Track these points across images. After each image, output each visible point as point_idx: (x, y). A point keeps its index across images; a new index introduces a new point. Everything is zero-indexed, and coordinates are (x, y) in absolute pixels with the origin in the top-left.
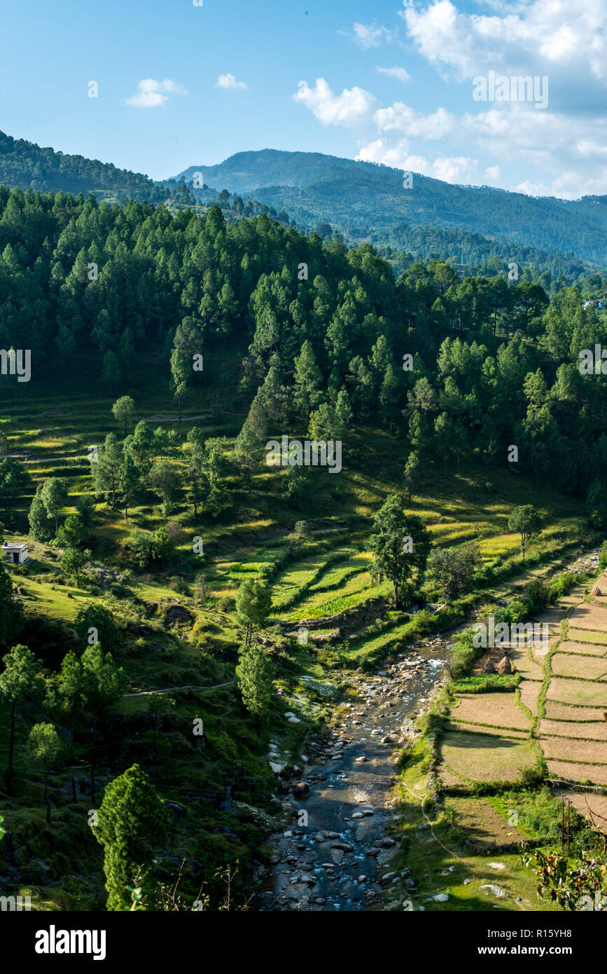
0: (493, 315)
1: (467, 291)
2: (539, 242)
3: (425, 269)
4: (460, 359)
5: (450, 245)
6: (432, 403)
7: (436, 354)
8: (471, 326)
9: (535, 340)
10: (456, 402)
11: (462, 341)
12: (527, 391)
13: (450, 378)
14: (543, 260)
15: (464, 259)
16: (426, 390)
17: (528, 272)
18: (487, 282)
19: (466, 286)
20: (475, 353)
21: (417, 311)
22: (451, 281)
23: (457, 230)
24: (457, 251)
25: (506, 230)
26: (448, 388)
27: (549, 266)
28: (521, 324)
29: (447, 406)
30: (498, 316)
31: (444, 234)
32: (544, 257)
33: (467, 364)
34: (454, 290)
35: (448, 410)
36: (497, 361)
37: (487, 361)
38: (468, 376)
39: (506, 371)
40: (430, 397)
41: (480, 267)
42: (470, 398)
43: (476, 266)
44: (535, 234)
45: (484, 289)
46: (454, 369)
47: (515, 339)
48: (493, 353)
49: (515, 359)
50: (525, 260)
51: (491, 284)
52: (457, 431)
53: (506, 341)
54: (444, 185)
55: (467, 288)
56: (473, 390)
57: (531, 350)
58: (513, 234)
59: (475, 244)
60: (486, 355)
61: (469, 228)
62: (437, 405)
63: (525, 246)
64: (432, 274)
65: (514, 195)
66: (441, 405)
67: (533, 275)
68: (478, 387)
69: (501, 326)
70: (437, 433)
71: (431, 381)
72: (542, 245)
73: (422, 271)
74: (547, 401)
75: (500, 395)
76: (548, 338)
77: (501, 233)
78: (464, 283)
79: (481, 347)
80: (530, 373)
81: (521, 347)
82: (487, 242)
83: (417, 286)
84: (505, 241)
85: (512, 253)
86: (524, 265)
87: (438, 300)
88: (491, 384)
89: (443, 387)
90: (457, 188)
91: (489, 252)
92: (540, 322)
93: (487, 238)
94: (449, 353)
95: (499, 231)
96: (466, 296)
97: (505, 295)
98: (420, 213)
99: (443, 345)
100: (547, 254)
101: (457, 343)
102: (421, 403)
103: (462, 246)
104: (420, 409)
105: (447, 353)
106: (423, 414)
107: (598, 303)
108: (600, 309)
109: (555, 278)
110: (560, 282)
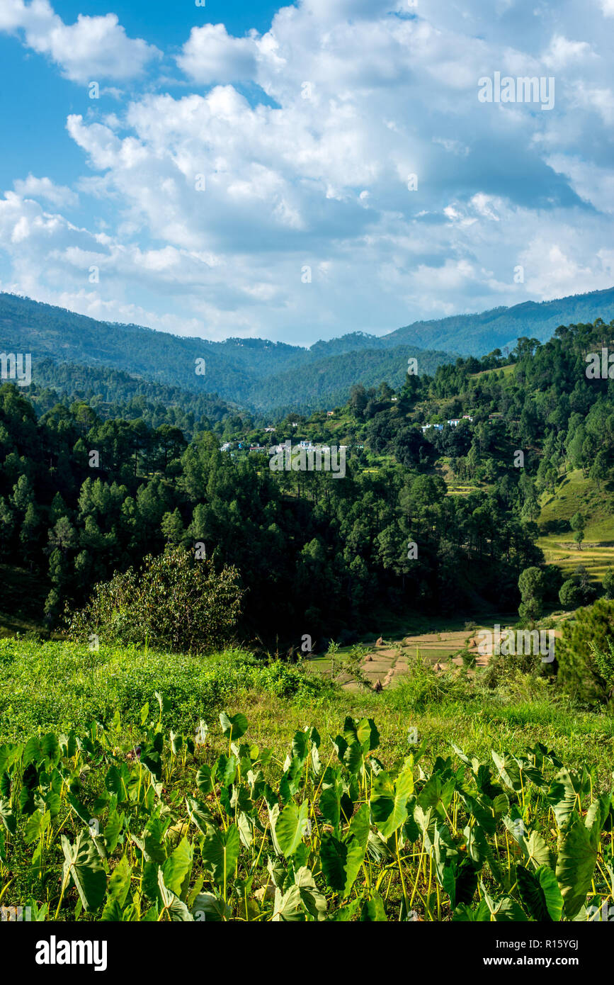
0: (134, 456)
1: (108, 433)
2: (185, 382)
3: (67, 410)
4: (100, 498)
5: (95, 382)
6: (72, 542)
7: (77, 494)
8: (112, 466)
9: (174, 481)
10: (96, 540)
11: (103, 481)
12: (165, 530)
13: (90, 517)
14: (187, 400)
15: (110, 396)
16: (67, 528)
17: (172, 412)
18: (128, 425)
19: (108, 428)
20: (115, 493)
21: (59, 451)
22: (92, 422)
23: (103, 367)
24: (103, 389)
25: (152, 368)
26: (88, 527)
27: (194, 406)
28: (161, 464)
29: (86, 544)
30: (139, 457)
31: (89, 371)
32: (189, 397)
33: (107, 504)
34: (95, 432)
35: (88, 548)
36: (136, 500)
37: (126, 501)
38: (108, 515)
39: (146, 511)
40: (71, 535)
41: (125, 405)
42: (110, 536)
43: (121, 405)
44: (181, 374)
45: (125, 431)
46: (94, 509)
47: (154, 480)
48: (133, 493)
49: (154, 499)
50: (170, 399)
51: (132, 426)
52: (96, 568)
53: (145, 482)
54: (91, 321)
55: (109, 430)
56: (113, 529)
57: (169, 490)
58: (159, 373)
59: (121, 382)
60: (125, 495)
61: (117, 366)
62: (78, 542)
63: (171, 386)
64: (75, 415)
65: (161, 334)
66: (81, 543)
67: (177, 415)
68: (118, 526)
69: (141, 467)
70: (77, 570)
71: (72, 520)
72: (187, 385)
73: (66, 413)
74: (183, 540)
75: (139, 534)
76: (186, 479)
77: (148, 372)
78: (106, 425)
79: (121, 488)
80: (167, 513)
81: (160, 487)
82: (132, 380)
83: (59, 427)
84: (151, 379)
85: (158, 393)
86: (170, 404)
87: (80, 441)
88: (131, 523)
89: (83, 525)
90: (104, 325)
91: (134, 390)
92: (179, 463)
93: (133, 376)
94: (90, 492)
95: (146, 370)
96: (107, 438)
97: (145, 437)
98: (66, 349)
99: (84, 485)
100: (192, 395)
101: (98, 483)
102: (61, 541)
103: (107, 384)
104: (60, 547)
105: (88, 493)
106: (62, 551)
107: (238, 444)
108: (240, 450)
109: (199, 419)
110: (203, 423)
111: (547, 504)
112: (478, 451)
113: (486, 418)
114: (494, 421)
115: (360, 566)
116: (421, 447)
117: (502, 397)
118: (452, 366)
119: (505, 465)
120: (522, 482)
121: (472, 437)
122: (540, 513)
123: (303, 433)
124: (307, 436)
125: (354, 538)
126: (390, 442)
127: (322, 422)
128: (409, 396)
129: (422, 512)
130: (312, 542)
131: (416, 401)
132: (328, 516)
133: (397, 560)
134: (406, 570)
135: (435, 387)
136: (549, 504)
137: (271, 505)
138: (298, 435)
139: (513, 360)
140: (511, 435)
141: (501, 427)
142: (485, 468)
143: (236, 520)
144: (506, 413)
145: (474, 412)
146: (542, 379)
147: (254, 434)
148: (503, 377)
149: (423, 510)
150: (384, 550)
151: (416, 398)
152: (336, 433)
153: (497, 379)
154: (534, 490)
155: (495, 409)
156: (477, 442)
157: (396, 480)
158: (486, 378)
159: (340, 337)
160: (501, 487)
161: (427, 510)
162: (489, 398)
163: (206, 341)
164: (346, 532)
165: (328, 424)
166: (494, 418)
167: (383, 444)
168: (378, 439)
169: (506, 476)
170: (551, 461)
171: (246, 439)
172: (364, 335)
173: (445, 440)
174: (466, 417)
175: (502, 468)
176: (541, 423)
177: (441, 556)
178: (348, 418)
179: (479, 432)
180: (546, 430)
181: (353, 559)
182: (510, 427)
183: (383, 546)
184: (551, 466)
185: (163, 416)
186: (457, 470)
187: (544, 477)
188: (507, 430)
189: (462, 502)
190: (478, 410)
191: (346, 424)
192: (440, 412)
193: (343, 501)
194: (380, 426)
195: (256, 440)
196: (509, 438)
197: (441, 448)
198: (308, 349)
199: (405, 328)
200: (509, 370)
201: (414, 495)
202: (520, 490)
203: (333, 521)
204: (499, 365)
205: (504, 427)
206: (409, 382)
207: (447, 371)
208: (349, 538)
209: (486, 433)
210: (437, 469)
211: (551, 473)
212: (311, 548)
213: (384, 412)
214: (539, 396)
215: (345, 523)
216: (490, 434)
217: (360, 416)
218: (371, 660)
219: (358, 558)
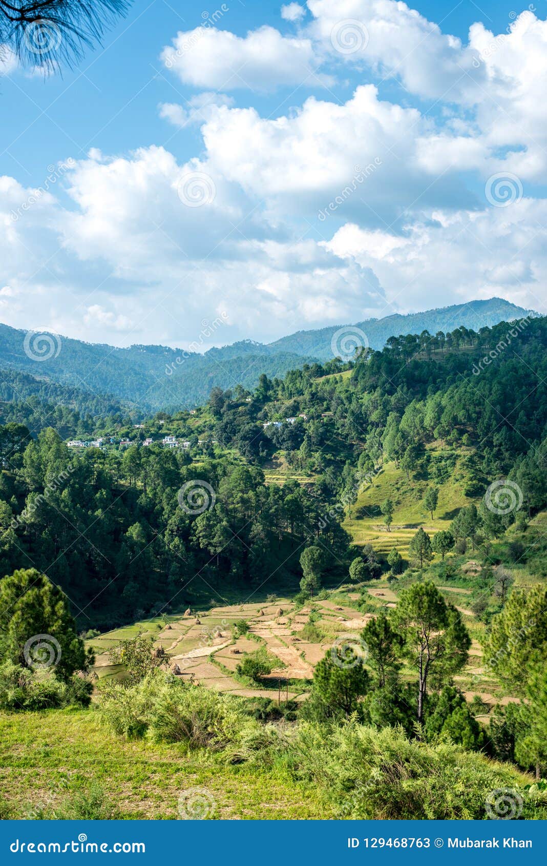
76: (26, 470)
107: (109, 439)
108: (112, 444)
109: (83, 417)
110: (87, 422)
111: (364, 491)
112: (309, 445)
113: (319, 416)
114: (325, 419)
115: (178, 546)
116: (261, 442)
117: (334, 398)
118: (300, 371)
119: (333, 458)
120: (345, 472)
121: (305, 433)
122: (357, 499)
123: (168, 430)
124: (172, 432)
125: (175, 522)
127: (185, 420)
128: (261, 397)
129: (238, 499)
130: (135, 525)
131: (267, 401)
132: (152, 503)
133: (212, 541)
134: (219, 550)
135: (283, 389)
136: (365, 493)
137: (102, 493)
138: (163, 431)
139: (350, 366)
140: (340, 431)
141: (331, 424)
142: (314, 460)
143: (66, 506)
144: (335, 413)
145: (309, 411)
146: (370, 382)
147: (124, 430)
148: (341, 381)
149: (238, 497)
150: (201, 532)
151: (267, 399)
152: (197, 430)
153: (337, 382)
154: (353, 479)
155: (328, 409)
156: (309, 437)
157: (219, 471)
158: (328, 381)
159: (231, 344)
160: (327, 476)
161: (241, 497)
162: (322, 399)
163: (113, 347)
164: (169, 517)
165: (190, 422)
166: (325, 416)
167: (228, 439)
168: (225, 435)
169: (332, 467)
170: (370, 454)
171: (117, 435)
172: (253, 342)
173: (281, 436)
174: (302, 416)
175: (330, 460)
176: (366, 422)
177: (253, 538)
178: (208, 416)
179: (311, 428)
180: (369, 428)
181: (172, 540)
182: (338, 425)
183: (200, 528)
184: (369, 459)
185: (52, 414)
186: (290, 462)
187: (363, 468)
188: (336, 427)
189: (277, 490)
190: (313, 410)
191: (206, 422)
192: (280, 412)
193: (168, 490)
194: (227, 423)
195: (126, 435)
196: (338, 434)
197: (279, 442)
198: (203, 355)
199: (288, 337)
200: (347, 375)
201: (233, 484)
202: (343, 479)
203: (158, 507)
204: (340, 371)
205: (333, 425)
206: (262, 385)
207: (295, 375)
208: (170, 522)
209: (317, 430)
210: (274, 461)
211: (368, 464)
212: (134, 531)
213: (233, 411)
214: (366, 398)
215: (167, 508)
216: (321, 430)
217: (218, 414)
218: (170, 628)
219: (176, 539)
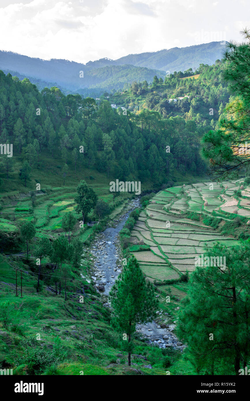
112: (193, 110)
113: (194, 97)
114: (198, 98)
117: (200, 88)
118: (173, 75)
121: (190, 105)
123: (112, 101)
124: (114, 102)
126: (156, 106)
127: (119, 97)
139: (198, 73)
145: (189, 94)
146: (214, 81)
148: (194, 80)
152: (126, 101)
153: (191, 80)
155: (197, 93)
156: (192, 107)
158: (187, 80)
159: (98, 60)
165: (122, 97)
172: (108, 59)
174: (186, 96)
176: (217, 100)
178: (130, 95)
179: (193, 102)
190: (191, 94)
191: (130, 98)
194: (152, 99)
196: (204, 105)
198: (85, 65)
200: (197, 77)
204: (192, 75)
205: (202, 100)
206: (155, 81)
209: (196, 103)
214: (214, 88)
216: (198, 103)
217: (136, 94)
